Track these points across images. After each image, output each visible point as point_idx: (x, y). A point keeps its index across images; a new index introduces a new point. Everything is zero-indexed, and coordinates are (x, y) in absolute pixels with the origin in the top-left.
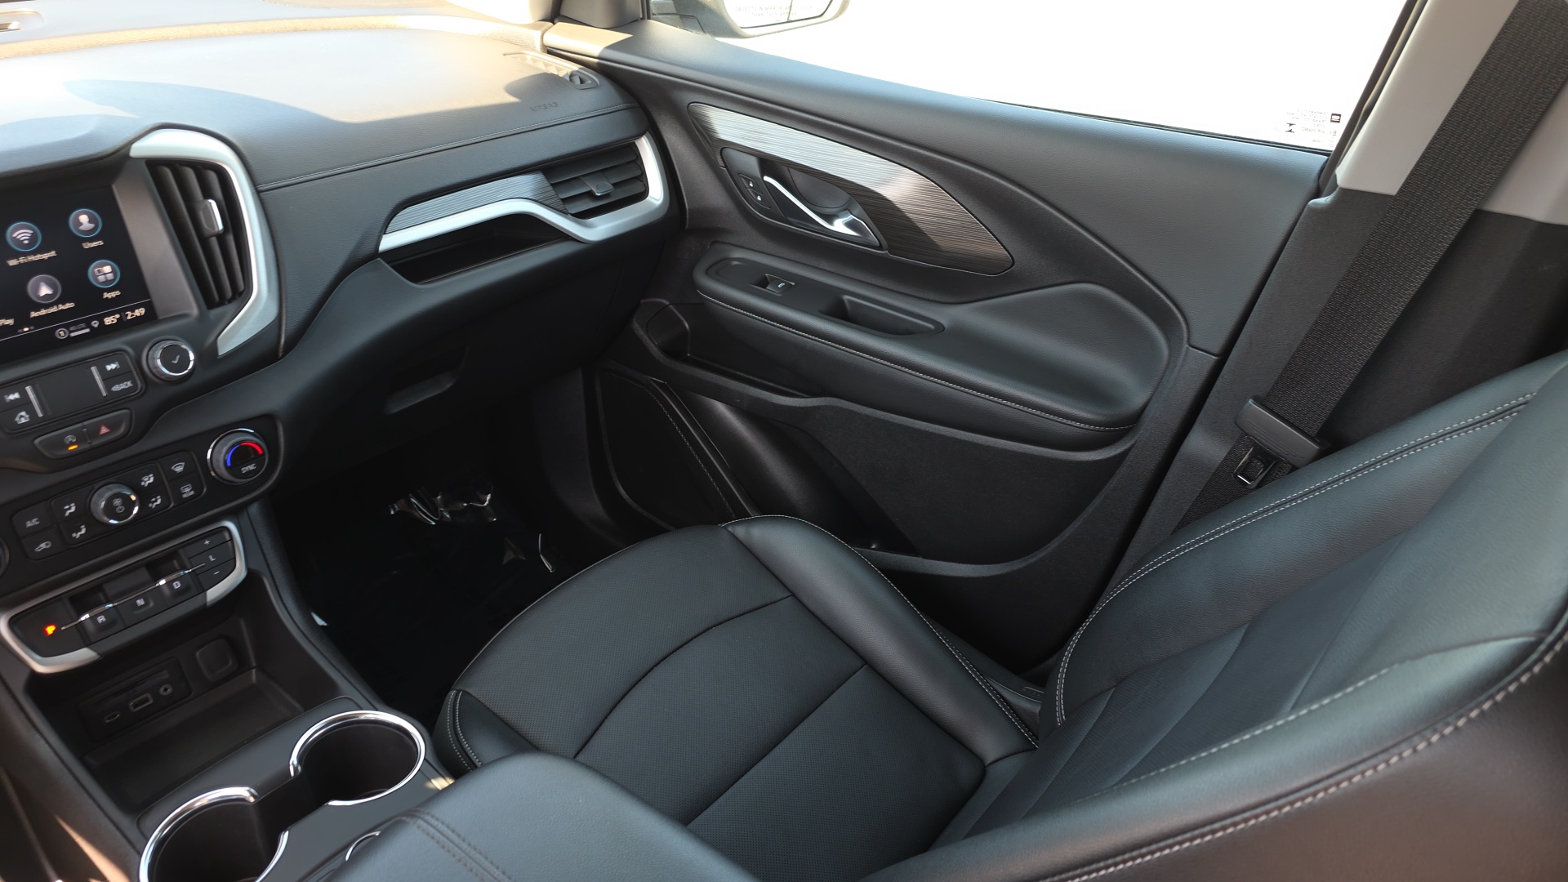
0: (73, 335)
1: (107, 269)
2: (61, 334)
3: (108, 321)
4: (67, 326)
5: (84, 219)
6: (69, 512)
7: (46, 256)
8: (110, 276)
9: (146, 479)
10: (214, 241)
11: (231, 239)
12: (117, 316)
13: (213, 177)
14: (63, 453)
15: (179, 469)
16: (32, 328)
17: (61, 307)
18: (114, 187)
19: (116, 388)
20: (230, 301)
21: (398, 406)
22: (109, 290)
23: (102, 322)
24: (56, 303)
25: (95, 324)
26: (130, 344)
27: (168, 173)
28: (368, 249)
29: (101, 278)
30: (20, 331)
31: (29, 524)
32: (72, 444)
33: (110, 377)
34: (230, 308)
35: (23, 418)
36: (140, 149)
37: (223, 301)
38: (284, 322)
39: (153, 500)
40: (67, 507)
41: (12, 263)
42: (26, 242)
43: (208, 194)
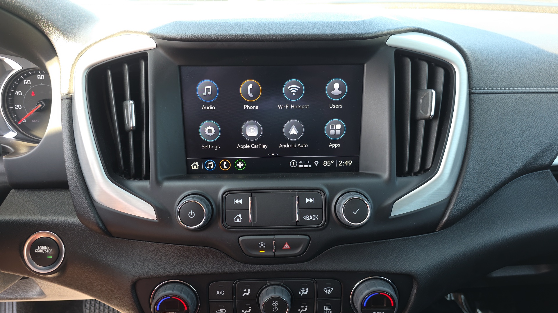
0: (300, 166)
1: (338, 126)
2: (293, 164)
3: (326, 163)
4: (298, 160)
5: (337, 86)
6: (245, 294)
7: (302, 107)
8: (338, 132)
9: (303, 291)
10: (422, 125)
11: (435, 126)
12: (333, 162)
13: (441, 73)
14: (255, 253)
15: (328, 292)
16: (277, 154)
17: (299, 145)
18: (365, 65)
19: (307, 218)
20: (416, 174)
21: (498, 274)
22: (334, 142)
23: (321, 163)
24: (297, 142)
25: (316, 163)
26: (329, 187)
27: (409, 63)
28: (545, 160)
29: (332, 132)
30: (269, 154)
31: (218, 293)
32: (262, 249)
33: (306, 209)
34: (415, 179)
35: (238, 219)
36: (394, 41)
37: (411, 172)
38: (452, 203)
39: (303, 307)
40: (245, 290)
41: (280, 107)
42: (294, 94)
43: (432, 85)
